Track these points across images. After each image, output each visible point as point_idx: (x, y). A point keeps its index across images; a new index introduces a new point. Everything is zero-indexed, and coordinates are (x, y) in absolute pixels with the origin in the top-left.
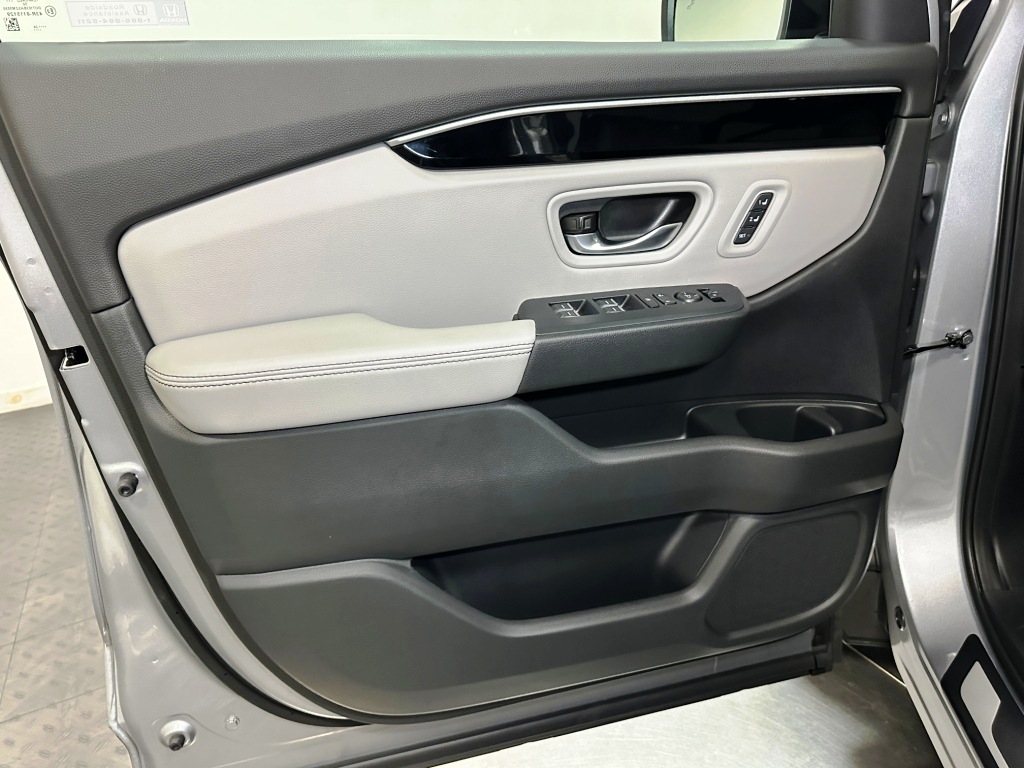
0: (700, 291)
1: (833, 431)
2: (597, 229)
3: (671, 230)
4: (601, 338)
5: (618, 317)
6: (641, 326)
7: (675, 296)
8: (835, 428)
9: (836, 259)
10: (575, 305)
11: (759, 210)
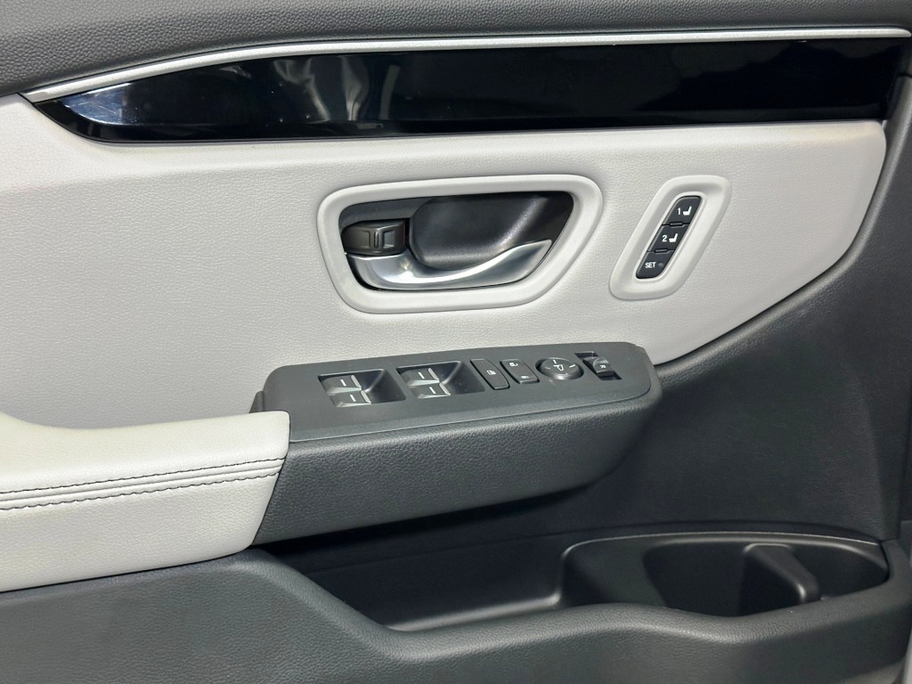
0: (580, 356)
1: (802, 591)
2: (408, 246)
3: (533, 252)
4: (406, 445)
5: (438, 407)
6: (476, 423)
7: (538, 367)
8: (804, 586)
9: (805, 304)
10: (366, 379)
11: (677, 224)
